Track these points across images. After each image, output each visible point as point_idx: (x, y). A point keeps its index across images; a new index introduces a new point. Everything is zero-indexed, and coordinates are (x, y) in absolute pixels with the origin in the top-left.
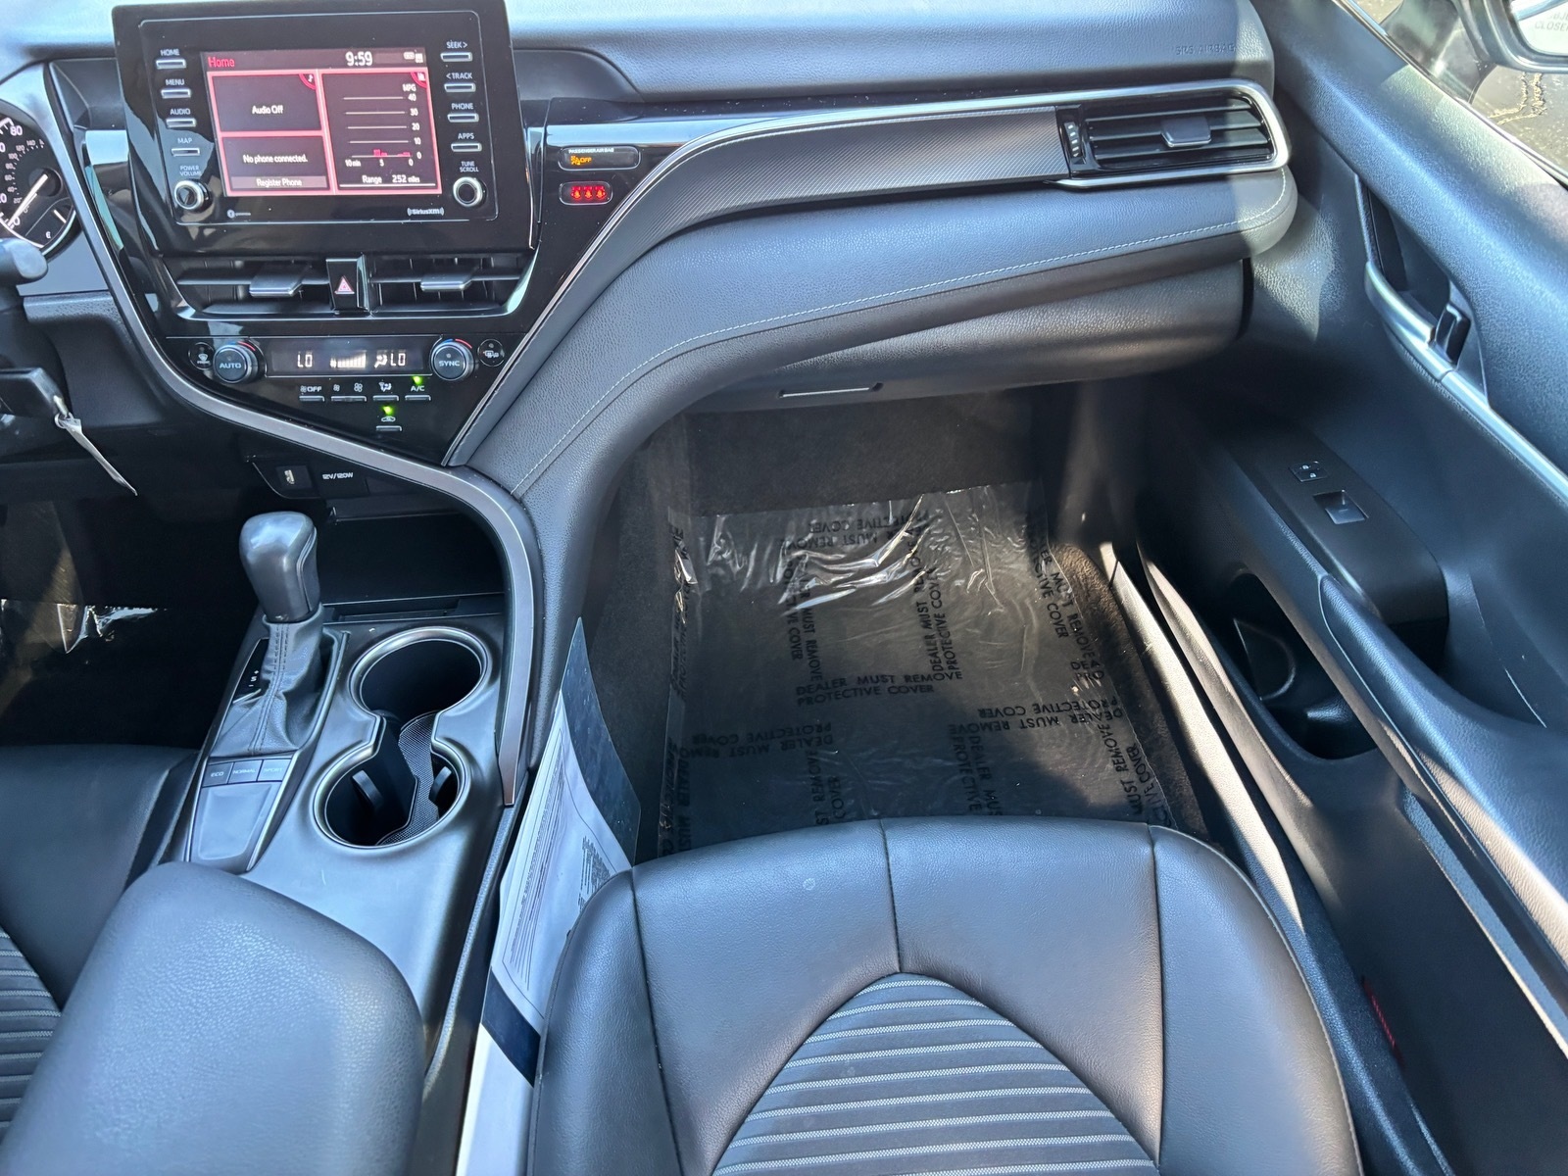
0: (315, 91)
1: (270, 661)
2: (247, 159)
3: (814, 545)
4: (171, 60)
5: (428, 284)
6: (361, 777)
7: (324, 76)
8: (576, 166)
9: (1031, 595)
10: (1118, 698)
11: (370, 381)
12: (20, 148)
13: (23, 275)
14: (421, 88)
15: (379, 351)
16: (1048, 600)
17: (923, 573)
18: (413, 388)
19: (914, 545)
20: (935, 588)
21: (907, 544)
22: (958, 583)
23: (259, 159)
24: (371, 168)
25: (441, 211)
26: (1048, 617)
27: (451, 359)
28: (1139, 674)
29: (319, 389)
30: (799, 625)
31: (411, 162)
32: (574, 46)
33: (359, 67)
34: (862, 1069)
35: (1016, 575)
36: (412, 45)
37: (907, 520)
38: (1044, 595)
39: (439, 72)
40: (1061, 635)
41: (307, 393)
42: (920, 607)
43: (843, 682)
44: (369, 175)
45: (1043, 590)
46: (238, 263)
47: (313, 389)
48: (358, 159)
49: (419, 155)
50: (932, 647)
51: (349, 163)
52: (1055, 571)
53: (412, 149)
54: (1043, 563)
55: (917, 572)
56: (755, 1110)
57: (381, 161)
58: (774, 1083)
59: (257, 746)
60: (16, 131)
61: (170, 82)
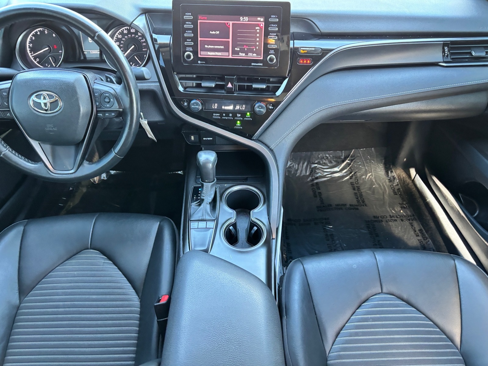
0: (229, 28)
1: (204, 193)
2: (206, 46)
3: (319, 163)
4: (188, 16)
5: (255, 86)
6: (231, 228)
7: (233, 23)
8: (302, 53)
9: (385, 182)
10: (414, 214)
11: (234, 113)
12: (126, 37)
13: (146, 78)
14: (261, 28)
15: (237, 105)
16: (390, 184)
17: (353, 173)
18: (247, 116)
19: (350, 165)
20: (356, 178)
21: (348, 164)
22: (364, 177)
23: (210, 47)
24: (242, 51)
25: (262, 64)
26: (391, 189)
27: (261, 109)
28: (423, 208)
29: (219, 115)
30: (315, 187)
31: (254, 50)
32: (304, 17)
33: (244, 21)
34: (374, 320)
35: (380, 175)
36: (260, 16)
37: (348, 157)
38: (389, 182)
39: (267, 24)
40: (395, 194)
41: (215, 116)
42: (352, 184)
43: (331, 205)
44: (241, 53)
45: (389, 181)
46: (194, 76)
47: (217, 115)
48: (239, 48)
49: (257, 48)
50: (357, 196)
51: (236, 49)
52: (393, 175)
53: (256, 46)
54: (390, 172)
55: (351, 173)
56: (343, 329)
57: (246, 49)
58: (348, 322)
59: (204, 218)
60: (125, 32)
61: (187, 23)
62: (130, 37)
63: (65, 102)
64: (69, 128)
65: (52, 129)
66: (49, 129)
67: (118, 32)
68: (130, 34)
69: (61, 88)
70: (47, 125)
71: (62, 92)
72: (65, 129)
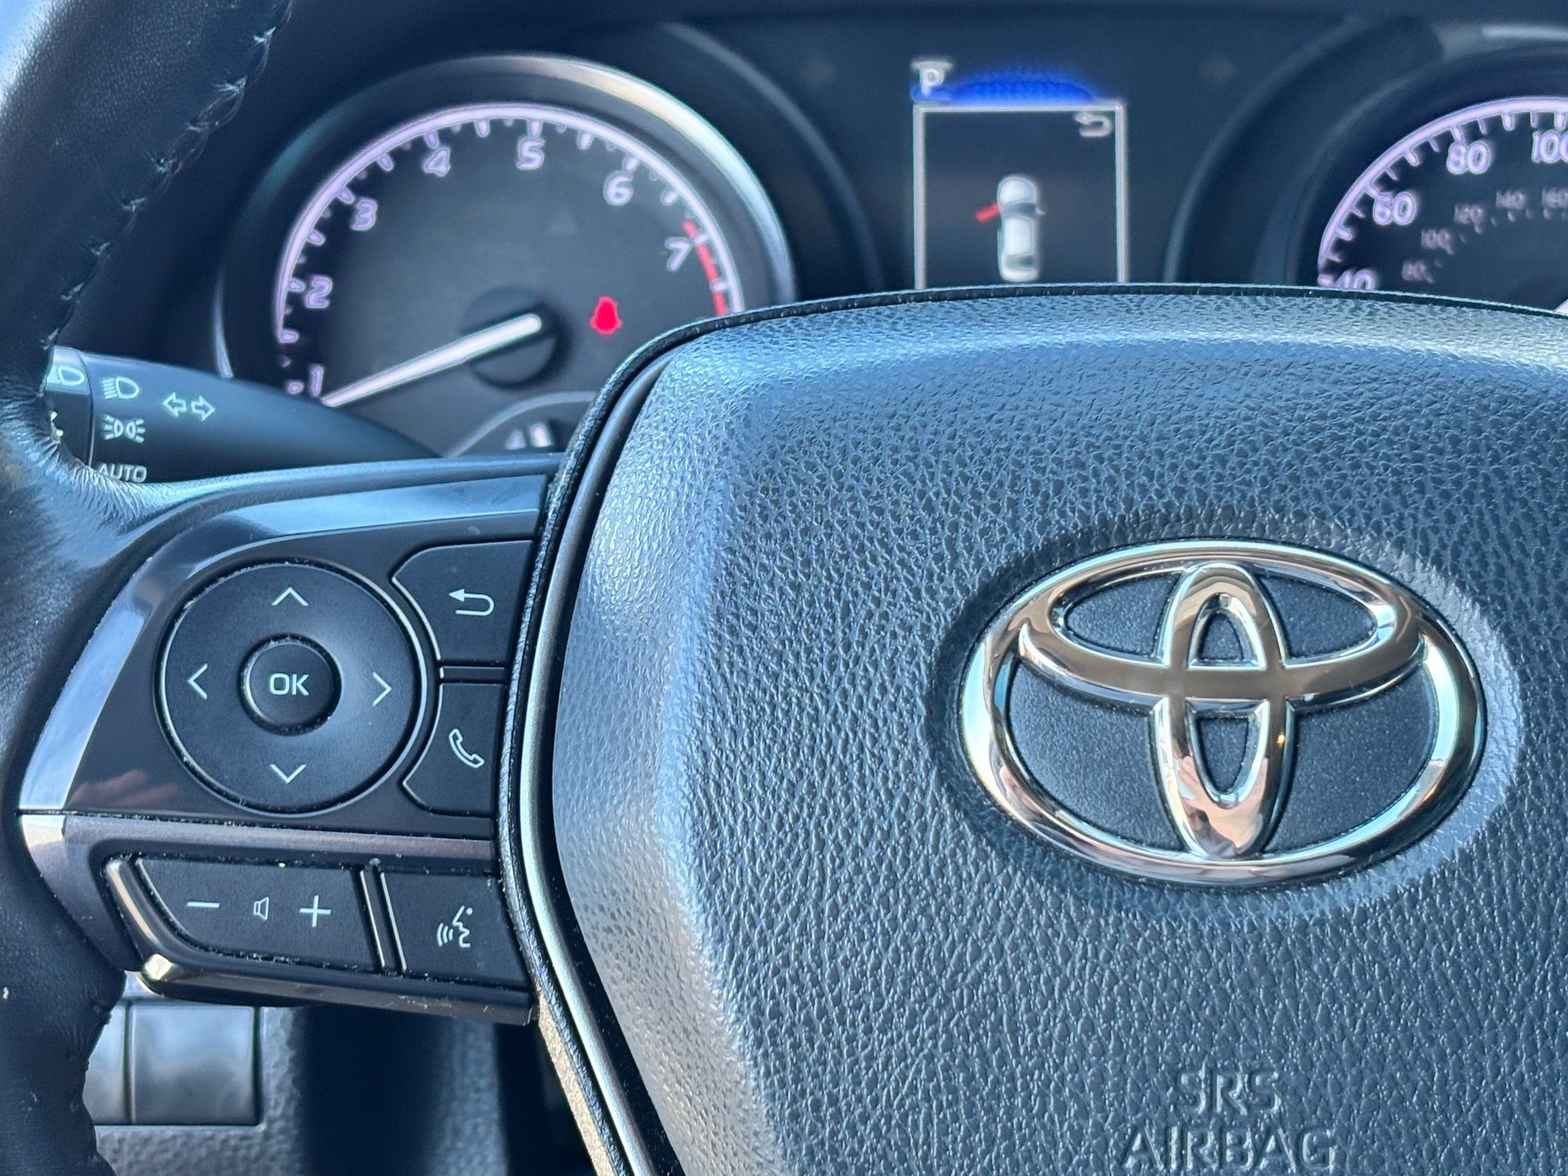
12: (1469, 214)
60: (1468, 159)
62: (1520, 214)
63: (1544, 704)
64: (1546, 1143)
65: (1256, 1162)
66: (1204, 1151)
67: (1383, 164)
68: (1509, 186)
69: (1489, 495)
70: (1184, 1079)
71: (1507, 547)
72: (1470, 1152)
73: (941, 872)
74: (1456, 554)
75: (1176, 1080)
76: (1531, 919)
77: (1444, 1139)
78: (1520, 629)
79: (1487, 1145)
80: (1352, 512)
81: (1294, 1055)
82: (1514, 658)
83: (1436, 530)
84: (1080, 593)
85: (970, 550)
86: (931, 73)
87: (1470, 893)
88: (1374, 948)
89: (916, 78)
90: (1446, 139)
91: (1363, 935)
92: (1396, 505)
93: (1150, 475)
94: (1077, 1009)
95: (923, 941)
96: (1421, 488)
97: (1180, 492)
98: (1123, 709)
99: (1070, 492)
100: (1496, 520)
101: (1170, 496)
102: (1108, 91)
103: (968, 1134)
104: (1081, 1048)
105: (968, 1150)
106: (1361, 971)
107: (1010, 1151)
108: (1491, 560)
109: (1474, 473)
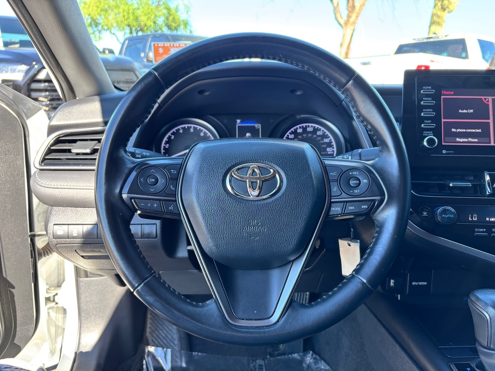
0: (488, 105)
2: (453, 130)
4: (427, 90)
7: (493, 99)
12: (300, 137)
23: (459, 130)
29: (484, 230)
41: (478, 232)
47: (482, 230)
60: (300, 131)
61: (426, 99)
62: (306, 137)
63: (289, 180)
64: (289, 228)
65: (258, 230)
66: (252, 229)
67: (290, 131)
68: (305, 134)
69: (284, 158)
70: (250, 221)
71: (285, 164)
72: (281, 229)
73: (223, 199)
74: (280, 164)
75: (249, 221)
76: (287, 203)
77: (278, 227)
78: (287, 172)
79: (283, 228)
80: (269, 160)
81: (262, 218)
82: (286, 175)
83: (278, 162)
84: (238, 169)
85: (227, 164)
86: (238, 121)
87: (281, 201)
88: (270, 206)
89: (237, 122)
90: (297, 128)
91: (269, 205)
92: (273, 159)
93: (247, 156)
94: (238, 213)
95: (221, 206)
96: (276, 157)
97: (250, 158)
98: (244, 181)
99: (238, 158)
100: (284, 161)
101: (249, 158)
102: (259, 123)
103: (226, 227)
104: (238, 218)
105: (226, 229)
106: (269, 209)
107: (231, 229)
108: (284, 165)
109: (282, 156)
